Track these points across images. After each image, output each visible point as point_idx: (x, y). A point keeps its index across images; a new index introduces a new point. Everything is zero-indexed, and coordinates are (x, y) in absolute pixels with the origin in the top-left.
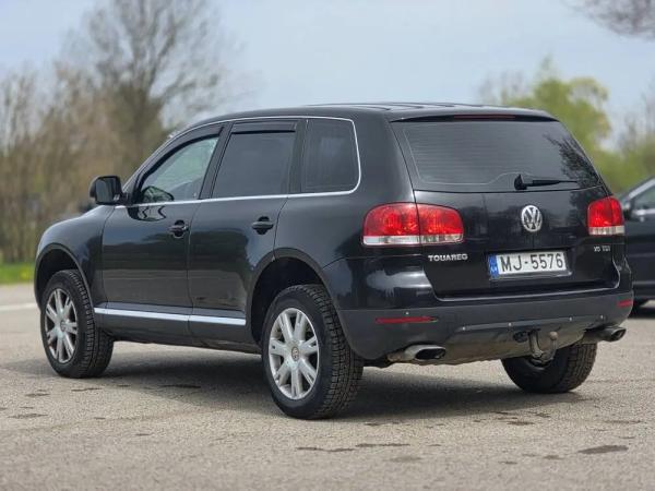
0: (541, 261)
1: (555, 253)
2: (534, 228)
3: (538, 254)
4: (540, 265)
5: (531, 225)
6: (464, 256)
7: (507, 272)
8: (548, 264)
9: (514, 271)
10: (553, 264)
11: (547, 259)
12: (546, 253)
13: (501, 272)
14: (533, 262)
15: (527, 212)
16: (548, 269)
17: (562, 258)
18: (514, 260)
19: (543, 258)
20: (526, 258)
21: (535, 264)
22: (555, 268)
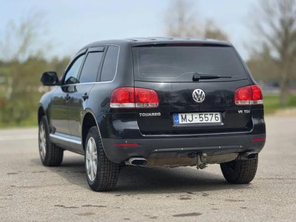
0: (205, 118)
1: (214, 114)
2: (199, 100)
3: (204, 114)
4: (204, 119)
5: (198, 99)
6: (159, 114)
7: (184, 122)
8: (210, 119)
9: (188, 122)
10: (213, 119)
11: (209, 116)
12: (209, 114)
13: (180, 122)
14: (200, 118)
15: (196, 92)
16: (209, 121)
17: (219, 116)
18: (189, 116)
19: (206, 116)
20: (196, 115)
21: (201, 119)
22: (214, 121)
